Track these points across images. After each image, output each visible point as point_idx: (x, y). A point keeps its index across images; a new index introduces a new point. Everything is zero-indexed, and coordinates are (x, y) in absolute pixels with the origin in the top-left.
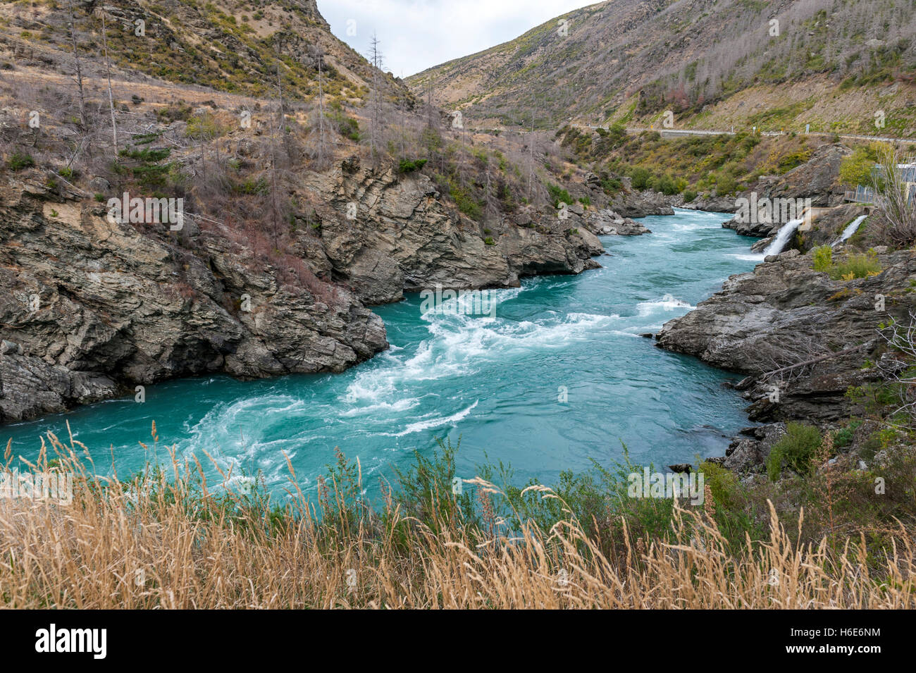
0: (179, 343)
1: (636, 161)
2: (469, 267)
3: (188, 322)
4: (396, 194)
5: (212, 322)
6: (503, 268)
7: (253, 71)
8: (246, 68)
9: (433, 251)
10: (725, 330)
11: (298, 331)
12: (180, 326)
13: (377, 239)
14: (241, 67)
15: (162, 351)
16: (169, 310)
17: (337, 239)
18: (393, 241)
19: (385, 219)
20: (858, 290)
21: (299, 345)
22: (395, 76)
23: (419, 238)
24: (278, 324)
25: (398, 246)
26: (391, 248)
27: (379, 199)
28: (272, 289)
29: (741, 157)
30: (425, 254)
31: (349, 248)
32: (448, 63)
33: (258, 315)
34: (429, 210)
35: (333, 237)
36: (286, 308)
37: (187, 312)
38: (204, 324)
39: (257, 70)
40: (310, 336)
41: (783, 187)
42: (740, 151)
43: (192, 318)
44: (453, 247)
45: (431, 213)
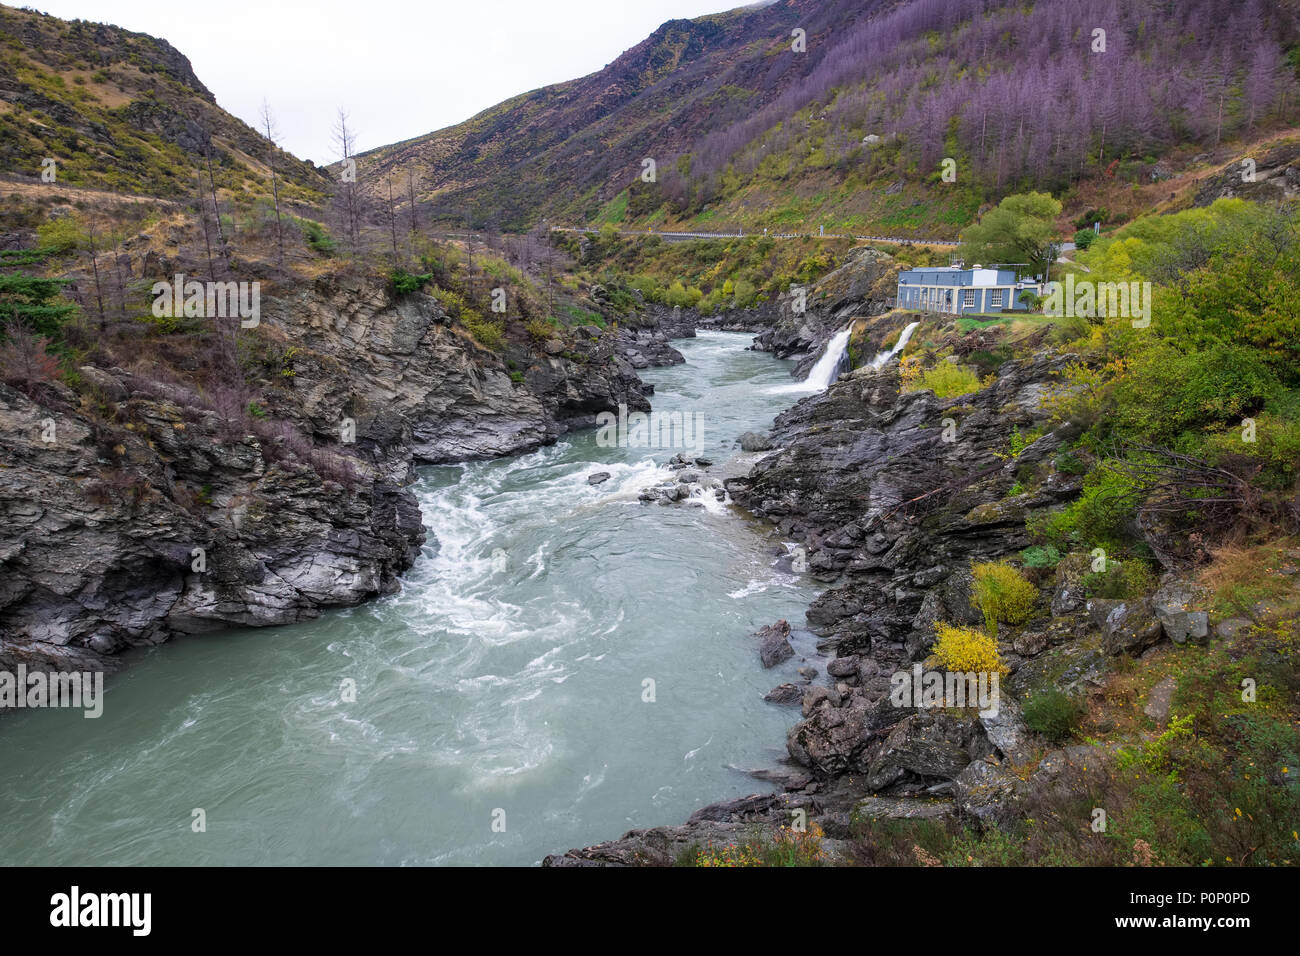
0: (115, 567)
1: (637, 270)
2: (493, 412)
3: (129, 533)
4: (392, 322)
5: (169, 529)
6: (537, 410)
7: (103, 154)
8: (92, 150)
9: (446, 395)
10: (835, 464)
11: (302, 527)
12: (115, 541)
13: (369, 385)
14: (83, 150)
15: (85, 584)
16: (98, 518)
17: (316, 388)
18: (391, 385)
19: (378, 357)
20: (969, 406)
21: (303, 546)
22: (317, 165)
23: (428, 379)
24: (271, 519)
25: (400, 391)
26: (391, 395)
27: (368, 330)
28: (257, 470)
29: (756, 263)
30: (436, 400)
31: (334, 400)
32: (379, 150)
33: (236, 510)
34: (438, 342)
35: (311, 387)
36: (283, 494)
37: (127, 518)
38: (156, 534)
39: (111, 153)
40: (319, 531)
41: (820, 296)
42: (755, 256)
43: (136, 526)
44: (471, 389)
45: (442, 346)
